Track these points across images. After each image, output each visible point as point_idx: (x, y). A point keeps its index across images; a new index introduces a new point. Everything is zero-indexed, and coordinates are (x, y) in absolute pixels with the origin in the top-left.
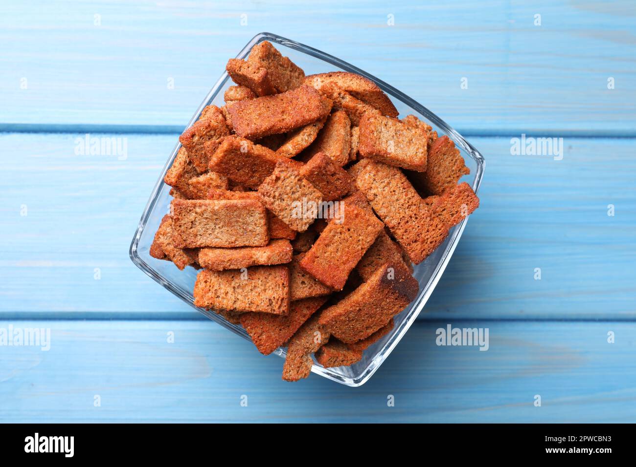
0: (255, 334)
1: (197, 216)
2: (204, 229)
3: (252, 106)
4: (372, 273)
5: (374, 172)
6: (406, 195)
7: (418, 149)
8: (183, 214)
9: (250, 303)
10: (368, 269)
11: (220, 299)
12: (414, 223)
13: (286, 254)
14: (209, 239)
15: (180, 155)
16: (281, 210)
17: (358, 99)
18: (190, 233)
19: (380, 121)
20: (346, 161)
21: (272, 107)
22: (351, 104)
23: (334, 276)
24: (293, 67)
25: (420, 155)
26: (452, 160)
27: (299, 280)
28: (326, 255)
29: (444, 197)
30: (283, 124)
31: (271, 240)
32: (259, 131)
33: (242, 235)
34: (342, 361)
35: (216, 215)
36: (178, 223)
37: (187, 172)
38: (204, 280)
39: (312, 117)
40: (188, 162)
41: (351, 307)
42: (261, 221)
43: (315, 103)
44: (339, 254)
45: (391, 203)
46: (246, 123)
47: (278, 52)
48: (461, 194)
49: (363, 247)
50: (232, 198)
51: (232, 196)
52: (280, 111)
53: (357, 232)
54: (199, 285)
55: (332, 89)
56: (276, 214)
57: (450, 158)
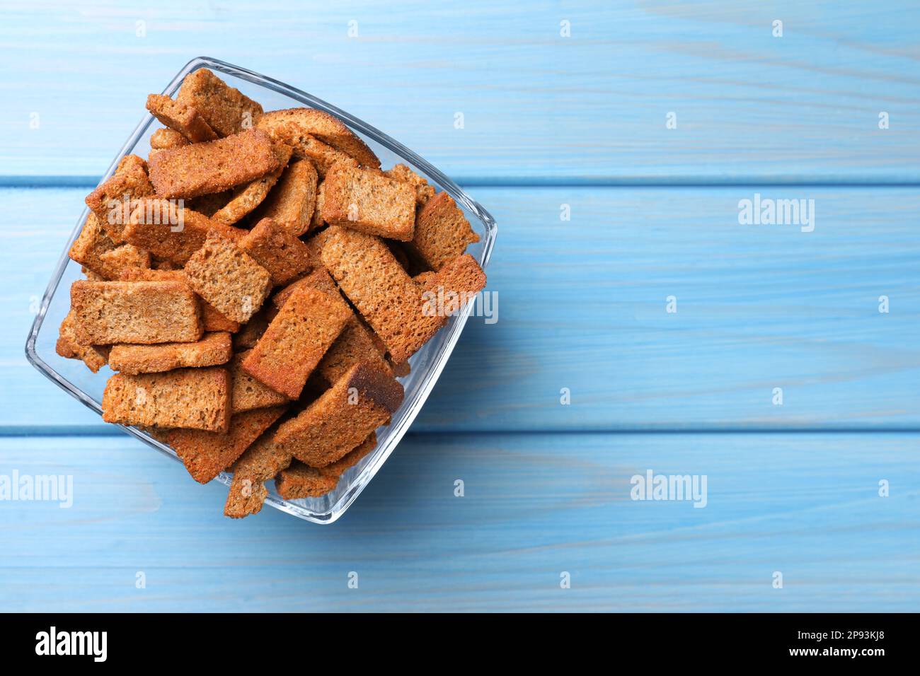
0: (187, 456)
1: (105, 303)
2: (116, 320)
3: (180, 156)
4: (341, 375)
5: (343, 243)
6: (387, 272)
7: (402, 211)
8: (88, 301)
9: (175, 416)
10: (335, 371)
11: (136, 412)
12: (397, 309)
13: (221, 352)
14: (122, 333)
15: (90, 222)
16: (214, 295)
17: (327, 144)
18: (98, 325)
19: (352, 174)
20: (306, 229)
21: (206, 157)
22: (316, 152)
23: (288, 380)
24: (246, 102)
25: (404, 219)
26: (453, 224)
27: (244, 385)
28: (275, 353)
29: (441, 273)
30: (219, 181)
31: (205, 333)
32: (186, 191)
33: (165, 328)
34: (309, 491)
35: (130, 301)
36: (82, 312)
37: (99, 244)
38: (115, 387)
39: (258, 171)
40: (100, 230)
41: (313, 421)
42: (188, 309)
43: (264, 150)
44: (294, 351)
45: (365, 284)
46: (170, 180)
47: (221, 82)
48: (462, 270)
49: (324, 342)
50: (153, 278)
51: (153, 276)
52: (216, 162)
53: (316, 323)
54: (109, 393)
55: (291, 132)
56: (207, 300)
57: (450, 222)
